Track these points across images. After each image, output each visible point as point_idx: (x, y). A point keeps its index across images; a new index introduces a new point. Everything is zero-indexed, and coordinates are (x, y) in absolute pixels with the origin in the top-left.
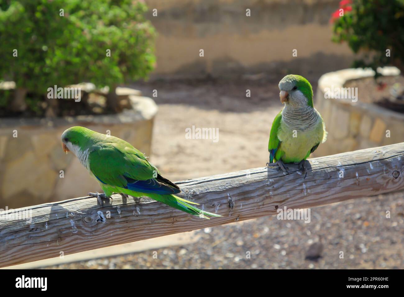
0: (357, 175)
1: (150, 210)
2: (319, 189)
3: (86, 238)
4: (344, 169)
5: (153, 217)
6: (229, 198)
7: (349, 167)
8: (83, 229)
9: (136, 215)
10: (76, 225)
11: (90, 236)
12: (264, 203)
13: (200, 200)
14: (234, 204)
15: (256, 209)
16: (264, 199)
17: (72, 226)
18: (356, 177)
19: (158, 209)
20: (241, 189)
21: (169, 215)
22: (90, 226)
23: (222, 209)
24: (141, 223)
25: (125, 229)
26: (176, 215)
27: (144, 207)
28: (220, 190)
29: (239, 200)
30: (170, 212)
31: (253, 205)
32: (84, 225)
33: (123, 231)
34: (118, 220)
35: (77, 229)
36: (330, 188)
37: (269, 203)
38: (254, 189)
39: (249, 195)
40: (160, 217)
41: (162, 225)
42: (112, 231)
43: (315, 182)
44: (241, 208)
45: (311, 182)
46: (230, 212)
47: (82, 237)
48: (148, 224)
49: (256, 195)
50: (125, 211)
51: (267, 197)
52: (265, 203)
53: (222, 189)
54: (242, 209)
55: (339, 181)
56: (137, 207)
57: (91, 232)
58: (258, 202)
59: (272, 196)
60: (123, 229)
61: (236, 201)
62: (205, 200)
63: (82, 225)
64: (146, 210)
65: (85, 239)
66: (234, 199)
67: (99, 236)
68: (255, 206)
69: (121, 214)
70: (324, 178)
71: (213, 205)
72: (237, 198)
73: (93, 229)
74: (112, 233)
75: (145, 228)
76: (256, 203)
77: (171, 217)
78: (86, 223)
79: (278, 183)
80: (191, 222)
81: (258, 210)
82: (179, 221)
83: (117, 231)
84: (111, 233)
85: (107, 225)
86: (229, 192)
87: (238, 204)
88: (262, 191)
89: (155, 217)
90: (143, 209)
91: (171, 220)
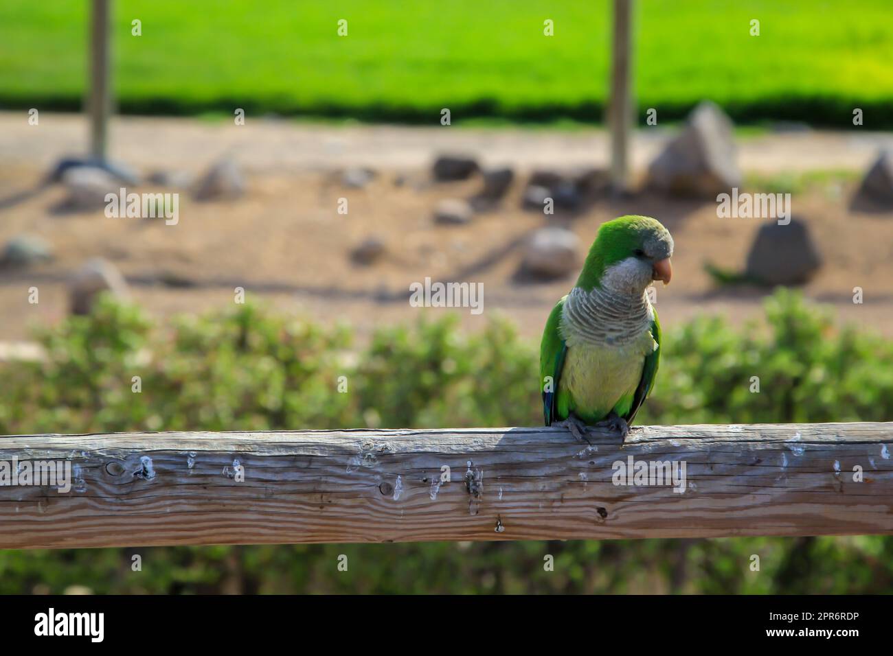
0: (837, 466)
1: (265, 469)
2: (722, 485)
3: (107, 507)
4: (803, 448)
5: (269, 486)
6: (469, 471)
7: (819, 447)
8: (100, 487)
9: (230, 475)
10: (85, 476)
11: (117, 505)
12: (563, 495)
13: (395, 465)
14: (481, 487)
15: (544, 507)
16: (563, 486)
17: (75, 478)
18: (835, 471)
19: (285, 470)
20: (506, 456)
21: (310, 487)
22: (117, 483)
23: (446, 494)
24: (240, 494)
25: (202, 501)
26: (329, 489)
27: (251, 463)
28: (451, 452)
29: (495, 479)
30: (314, 480)
31: (533, 496)
32: (104, 479)
33: (194, 505)
34: (185, 481)
35: (86, 485)
36: (753, 487)
37: (579, 499)
38: (539, 460)
39: (523, 472)
40: (288, 488)
41: (293, 508)
42: (168, 502)
43: (712, 468)
44: (500, 498)
45: (699, 466)
46: (470, 503)
47: (96, 505)
48: (258, 499)
49: (543, 474)
50: (204, 463)
51: (571, 484)
52: (564, 497)
53: (456, 451)
54: (503, 501)
55: (780, 473)
56: (235, 460)
57: (117, 496)
58: (547, 492)
59: (586, 483)
60: (196, 501)
61: (484, 480)
62: (407, 467)
63: (98, 479)
64: (256, 468)
65: (103, 509)
66: (480, 475)
67: (138, 507)
68: (537, 500)
69: (193, 468)
70: (739, 462)
71: (425, 481)
72: (490, 474)
73: (124, 491)
74: (170, 505)
75: (252, 509)
76: (541, 492)
77: (314, 492)
78: (109, 475)
79: (607, 457)
80: (369, 512)
81: (549, 510)
82: (336, 505)
83: (179, 503)
84: (166, 506)
85: (155, 486)
86: (471, 459)
87: (492, 488)
88: (560, 467)
89: (275, 486)
90: (248, 465)
91: (316, 499)
